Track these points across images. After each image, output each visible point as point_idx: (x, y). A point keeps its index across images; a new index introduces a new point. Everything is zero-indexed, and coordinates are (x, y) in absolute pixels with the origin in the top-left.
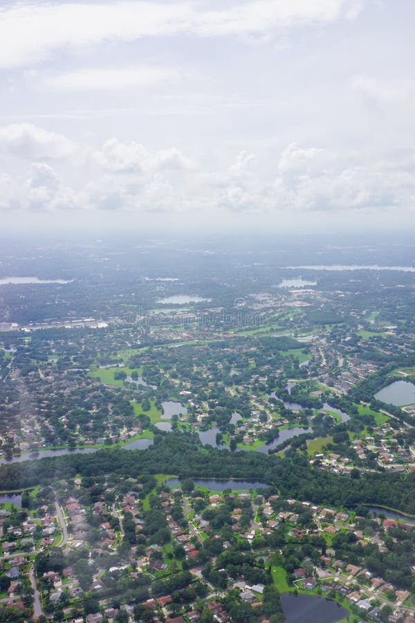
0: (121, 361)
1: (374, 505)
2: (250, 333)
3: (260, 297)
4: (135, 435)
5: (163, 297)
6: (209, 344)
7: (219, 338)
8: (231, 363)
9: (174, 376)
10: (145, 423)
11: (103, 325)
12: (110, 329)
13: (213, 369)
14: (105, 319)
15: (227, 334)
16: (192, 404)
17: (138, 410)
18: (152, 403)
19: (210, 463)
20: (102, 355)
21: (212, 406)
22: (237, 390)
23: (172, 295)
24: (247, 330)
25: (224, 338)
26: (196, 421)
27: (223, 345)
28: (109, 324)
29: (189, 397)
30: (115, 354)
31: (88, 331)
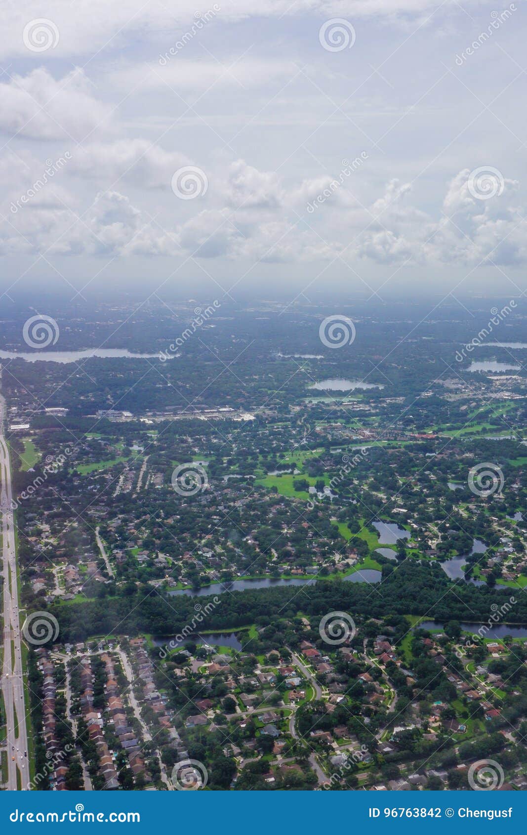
0: (294, 466)
2: (457, 434)
3: (450, 384)
4: (354, 565)
5: (313, 381)
6: (406, 447)
7: (415, 439)
8: (445, 473)
9: (375, 488)
10: (360, 548)
11: (248, 417)
12: (260, 421)
13: (423, 480)
14: (248, 410)
15: (425, 433)
16: (415, 526)
17: (344, 531)
18: (361, 522)
19: (472, 603)
20: (265, 457)
21: (443, 529)
22: (468, 509)
23: (324, 378)
24: (449, 429)
25: (422, 438)
26: (430, 547)
27: (425, 449)
28: (256, 416)
29: (407, 516)
30: (282, 457)
31: (230, 425)
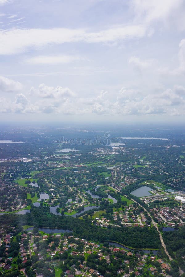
0: (31, 176)
1: (113, 241)
2: (89, 165)
3: (99, 150)
4: (23, 208)
5: (59, 149)
6: (70, 169)
7: (75, 167)
8: (76, 177)
9: (50, 183)
10: (30, 203)
11: (30, 160)
12: (32, 162)
13: (68, 180)
14: (32, 158)
15: (79, 165)
16: (53, 195)
17: (29, 197)
18: (36, 194)
19: (49, 221)
20: (24, 173)
21: (60, 196)
22: (74, 189)
23: (64, 148)
24: (88, 163)
25: (78, 167)
26: (51, 202)
27: (76, 170)
28: (32, 160)
29: (52, 192)
30: (30, 173)
31: (22, 162)
